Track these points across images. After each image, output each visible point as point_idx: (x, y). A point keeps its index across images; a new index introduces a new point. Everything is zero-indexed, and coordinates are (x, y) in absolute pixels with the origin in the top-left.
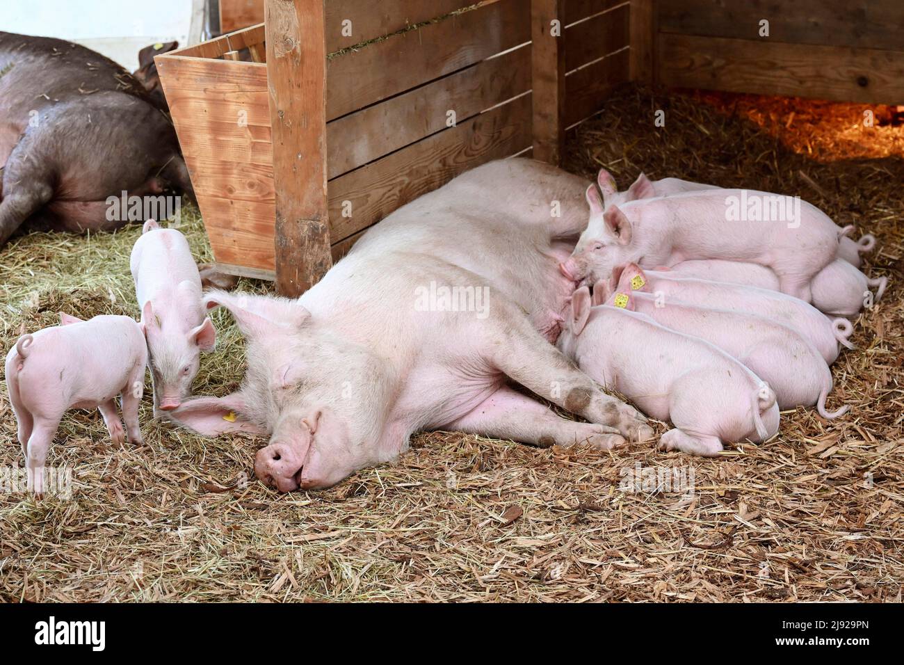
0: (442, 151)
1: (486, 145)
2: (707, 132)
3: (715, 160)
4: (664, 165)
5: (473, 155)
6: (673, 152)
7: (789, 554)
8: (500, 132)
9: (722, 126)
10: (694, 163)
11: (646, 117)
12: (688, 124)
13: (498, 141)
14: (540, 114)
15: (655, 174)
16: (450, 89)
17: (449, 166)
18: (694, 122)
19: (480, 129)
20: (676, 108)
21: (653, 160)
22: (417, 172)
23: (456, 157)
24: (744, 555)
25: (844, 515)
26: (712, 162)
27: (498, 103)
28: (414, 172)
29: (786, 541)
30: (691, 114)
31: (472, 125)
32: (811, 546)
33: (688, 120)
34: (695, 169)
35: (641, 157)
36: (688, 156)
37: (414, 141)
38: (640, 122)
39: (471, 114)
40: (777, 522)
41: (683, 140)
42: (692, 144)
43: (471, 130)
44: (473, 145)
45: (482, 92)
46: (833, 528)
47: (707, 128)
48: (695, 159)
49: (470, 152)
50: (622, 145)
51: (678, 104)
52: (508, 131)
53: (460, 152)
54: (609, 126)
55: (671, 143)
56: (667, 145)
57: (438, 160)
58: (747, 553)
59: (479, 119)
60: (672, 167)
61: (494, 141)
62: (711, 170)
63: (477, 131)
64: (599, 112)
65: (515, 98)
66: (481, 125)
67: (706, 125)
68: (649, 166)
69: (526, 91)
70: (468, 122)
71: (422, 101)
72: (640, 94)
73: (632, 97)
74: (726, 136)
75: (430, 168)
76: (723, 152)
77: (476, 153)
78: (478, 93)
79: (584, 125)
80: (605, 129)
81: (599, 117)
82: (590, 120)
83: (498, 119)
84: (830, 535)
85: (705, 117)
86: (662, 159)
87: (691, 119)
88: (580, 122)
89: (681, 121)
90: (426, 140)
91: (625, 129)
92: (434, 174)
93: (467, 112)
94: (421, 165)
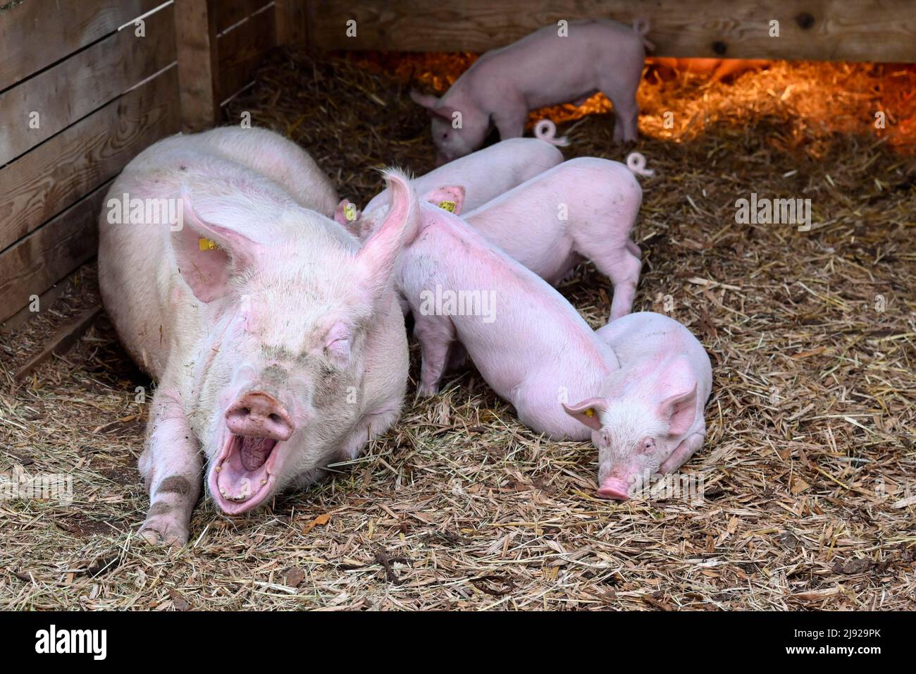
0: (86, 144)
1: (133, 133)
2: (382, 103)
3: (397, 136)
4: (340, 146)
5: (121, 147)
6: (347, 130)
7: (642, 591)
8: (147, 116)
9: (399, 95)
10: (373, 142)
11: (307, 88)
12: (358, 94)
13: (145, 127)
14: (189, 91)
15: (331, 158)
16: (91, 64)
17: (96, 162)
18: (365, 91)
19: (125, 112)
20: (341, 75)
21: (324, 141)
22: (63, 171)
23: (102, 150)
24: (590, 596)
25: (687, 539)
26: (394, 139)
27: (141, 80)
28: (59, 171)
29: (633, 576)
30: (360, 82)
31: (117, 108)
32: (664, 578)
33: (357, 90)
34: (376, 148)
35: (310, 139)
36: (366, 133)
37: (57, 131)
38: (300, 95)
39: (115, 94)
40: (615, 555)
41: (355, 114)
42: (367, 119)
43: (116, 115)
44: (119, 133)
45: (126, 67)
46: (682, 556)
47: (381, 98)
48: (374, 137)
49: (117, 144)
50: (285, 124)
51: (343, 70)
52: (155, 114)
53: (106, 144)
54: (265, 101)
55: (340, 118)
56: (337, 121)
57: (84, 155)
58: (593, 595)
59: (124, 101)
60: (350, 148)
61: (142, 127)
62: (395, 149)
63: (122, 116)
64: (247, 87)
65: (159, 73)
66: (126, 108)
67: (380, 93)
68: (321, 148)
69: (169, 63)
70: (112, 104)
71: (62, 81)
72: (294, 61)
73: (285, 64)
74: (405, 106)
75: (75, 164)
76: (405, 126)
77: (123, 143)
78: (121, 68)
79: (234, 102)
80: (262, 106)
81: (249, 92)
82: (239, 96)
83: (144, 99)
84: (682, 564)
85: (378, 84)
86: (337, 140)
87: (361, 88)
88: (228, 100)
89: (349, 91)
90: (71, 129)
91: (284, 104)
92: (80, 173)
93: (111, 93)
94: (66, 161)
